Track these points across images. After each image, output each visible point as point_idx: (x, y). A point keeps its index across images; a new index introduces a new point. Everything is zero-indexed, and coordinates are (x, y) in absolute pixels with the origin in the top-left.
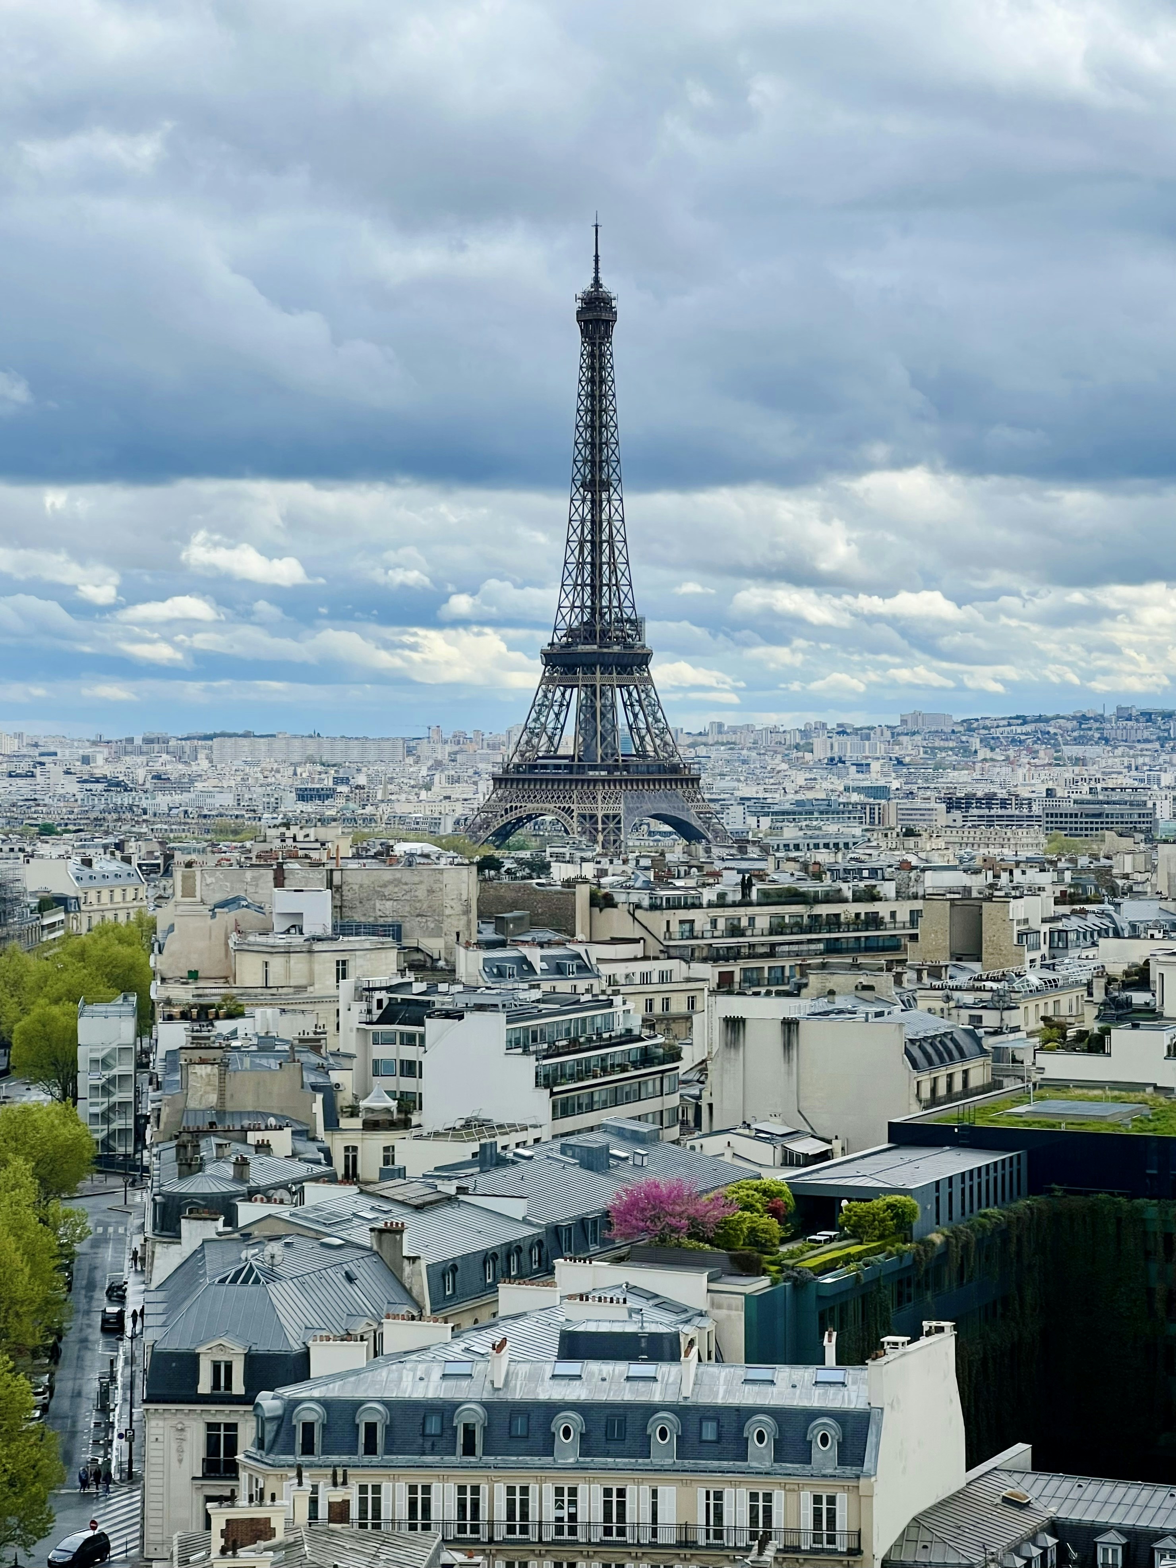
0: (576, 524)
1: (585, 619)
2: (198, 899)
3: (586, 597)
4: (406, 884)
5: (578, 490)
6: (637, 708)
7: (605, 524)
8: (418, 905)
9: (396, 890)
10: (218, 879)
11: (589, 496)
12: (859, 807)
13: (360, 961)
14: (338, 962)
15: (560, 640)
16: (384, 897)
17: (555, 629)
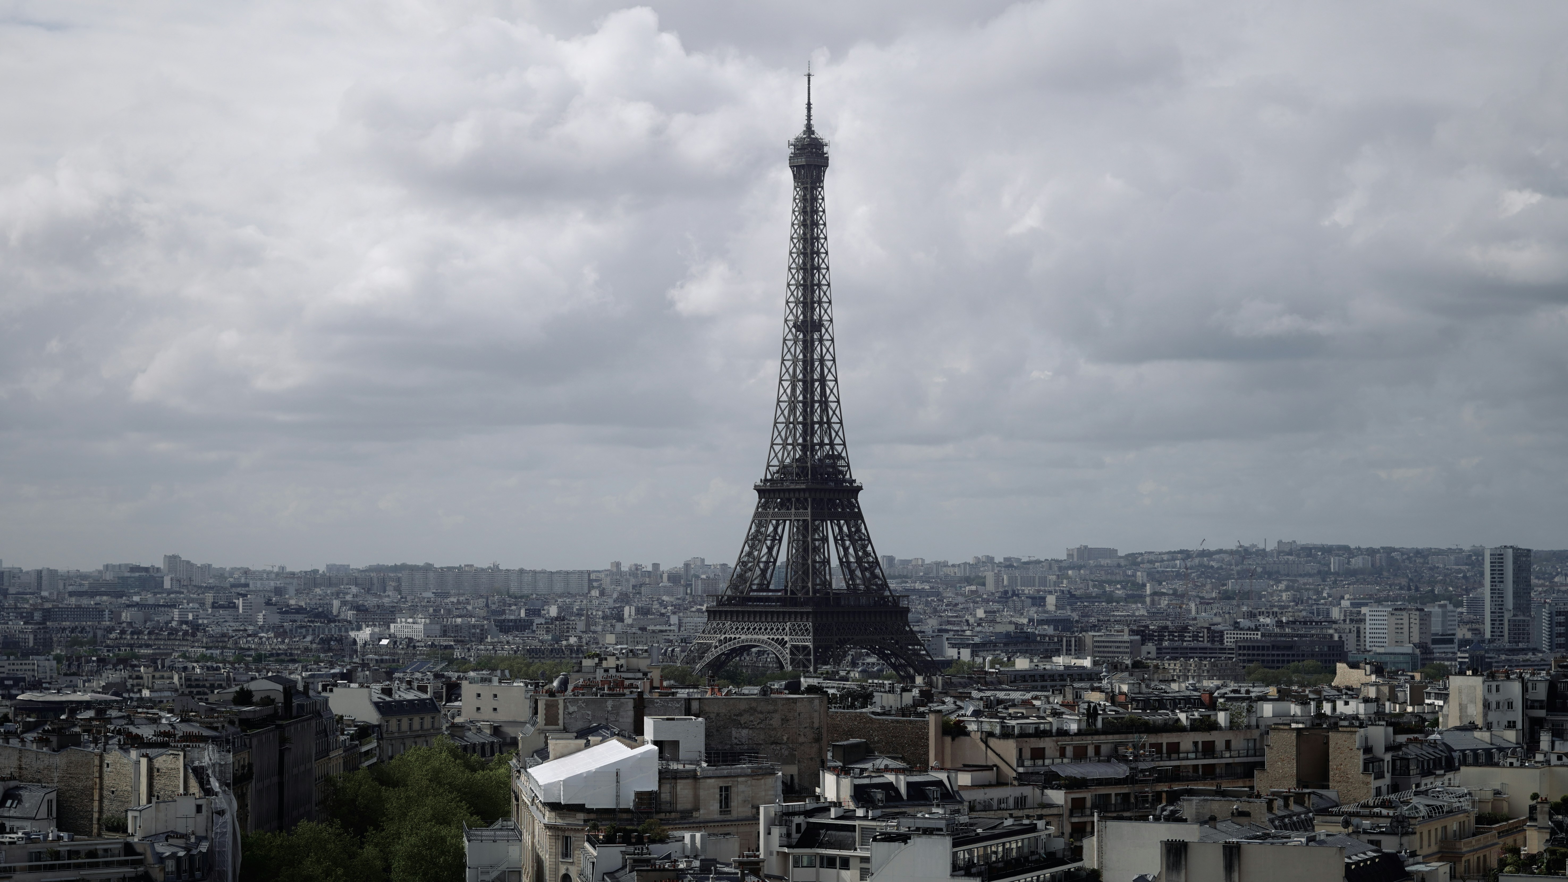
0: (788, 364)
1: (797, 456)
2: (561, 726)
3: (798, 434)
4: (761, 712)
5: (790, 330)
6: (848, 542)
7: (817, 363)
8: (772, 733)
9: (752, 718)
10: (580, 707)
11: (801, 336)
12: (1056, 639)
13: (741, 788)
14: (721, 788)
15: (772, 476)
16: (740, 726)
17: (768, 466)
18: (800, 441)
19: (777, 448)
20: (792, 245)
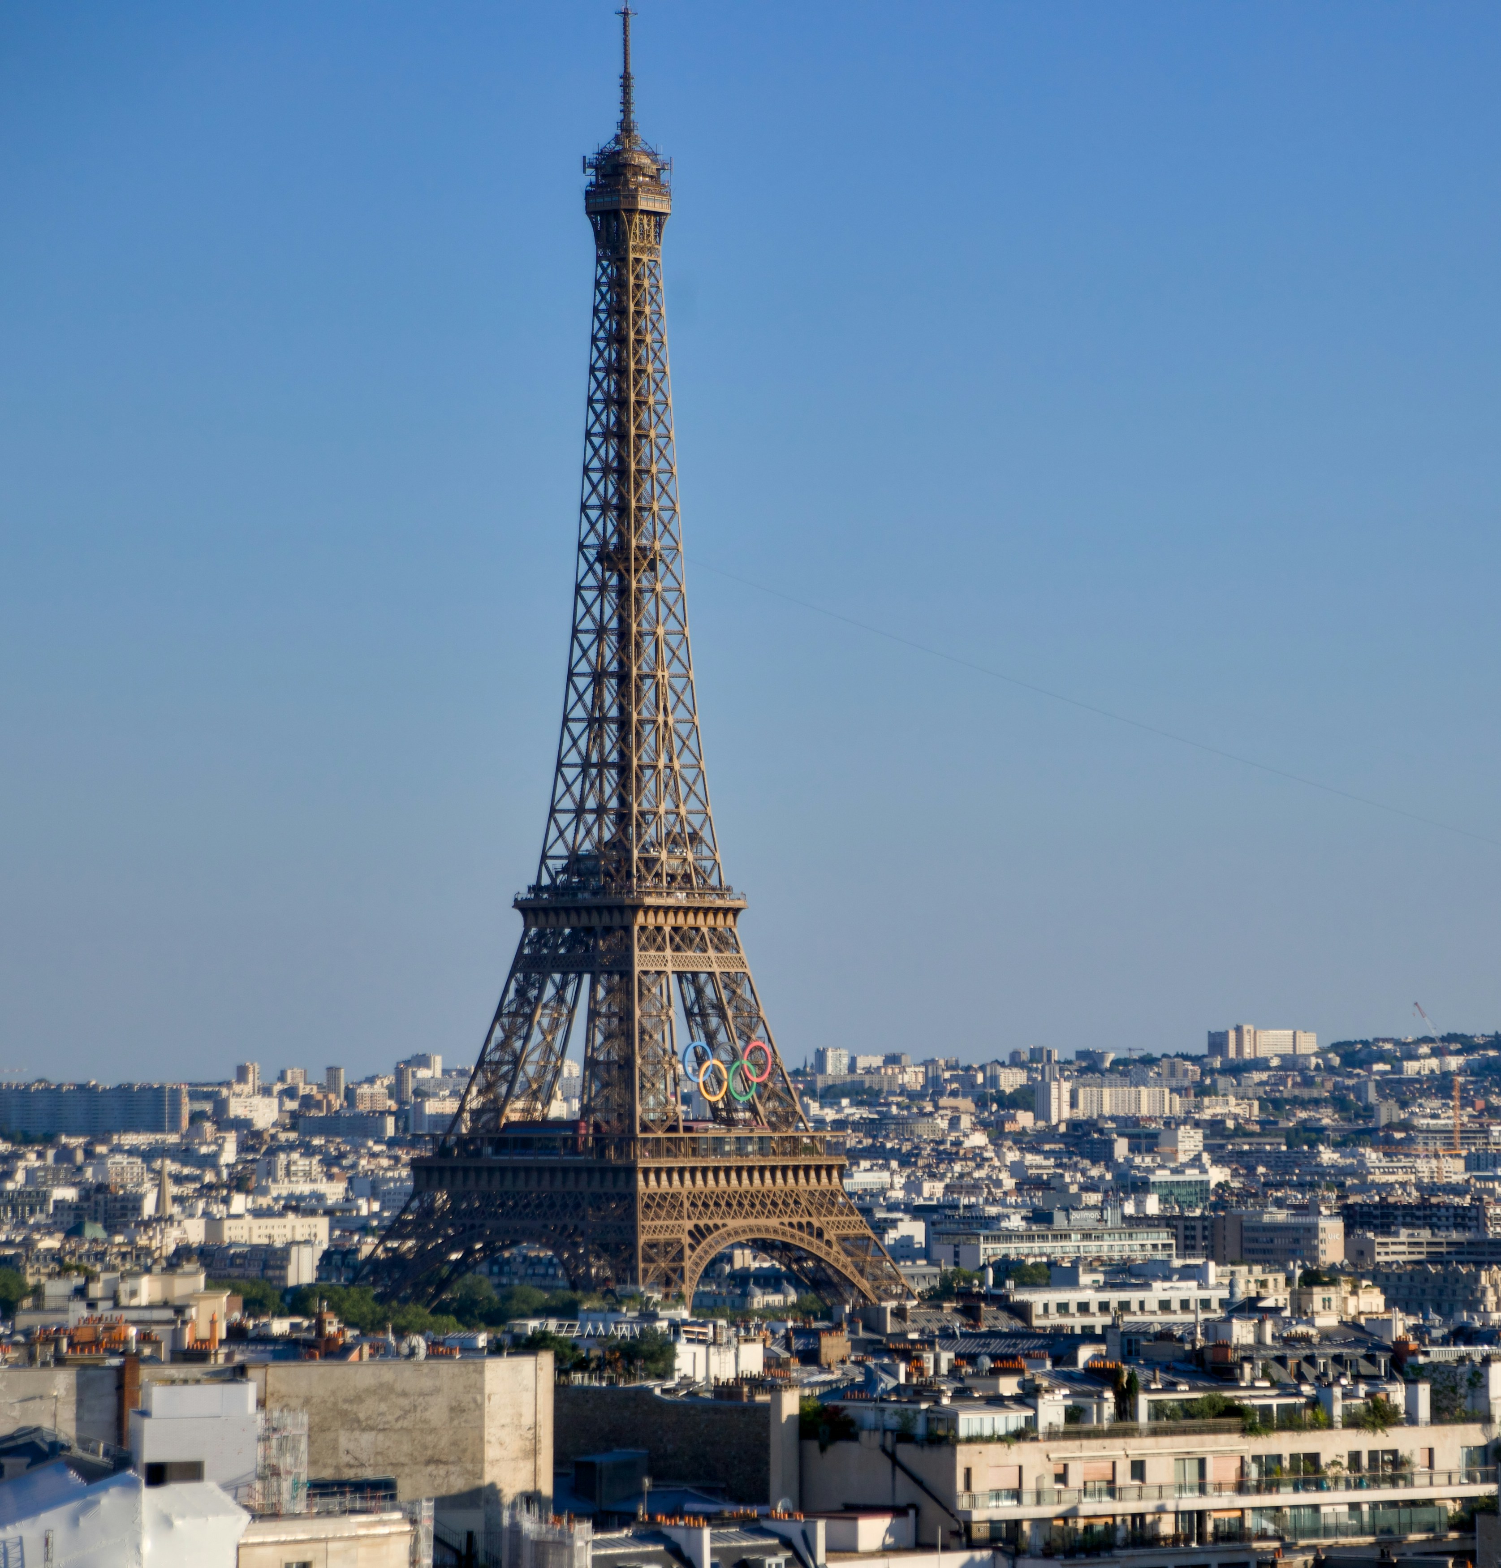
0: (586, 639)
1: (607, 836)
3: (608, 790)
4: (404, 1394)
5: (591, 568)
6: (714, 1021)
8: (430, 1439)
9: (383, 1407)
11: (614, 581)
12: (1163, 1225)
13: (335, 1565)
15: (553, 880)
16: (356, 1424)
17: (544, 857)
18: (614, 803)
19: (564, 819)
20: (594, 385)
